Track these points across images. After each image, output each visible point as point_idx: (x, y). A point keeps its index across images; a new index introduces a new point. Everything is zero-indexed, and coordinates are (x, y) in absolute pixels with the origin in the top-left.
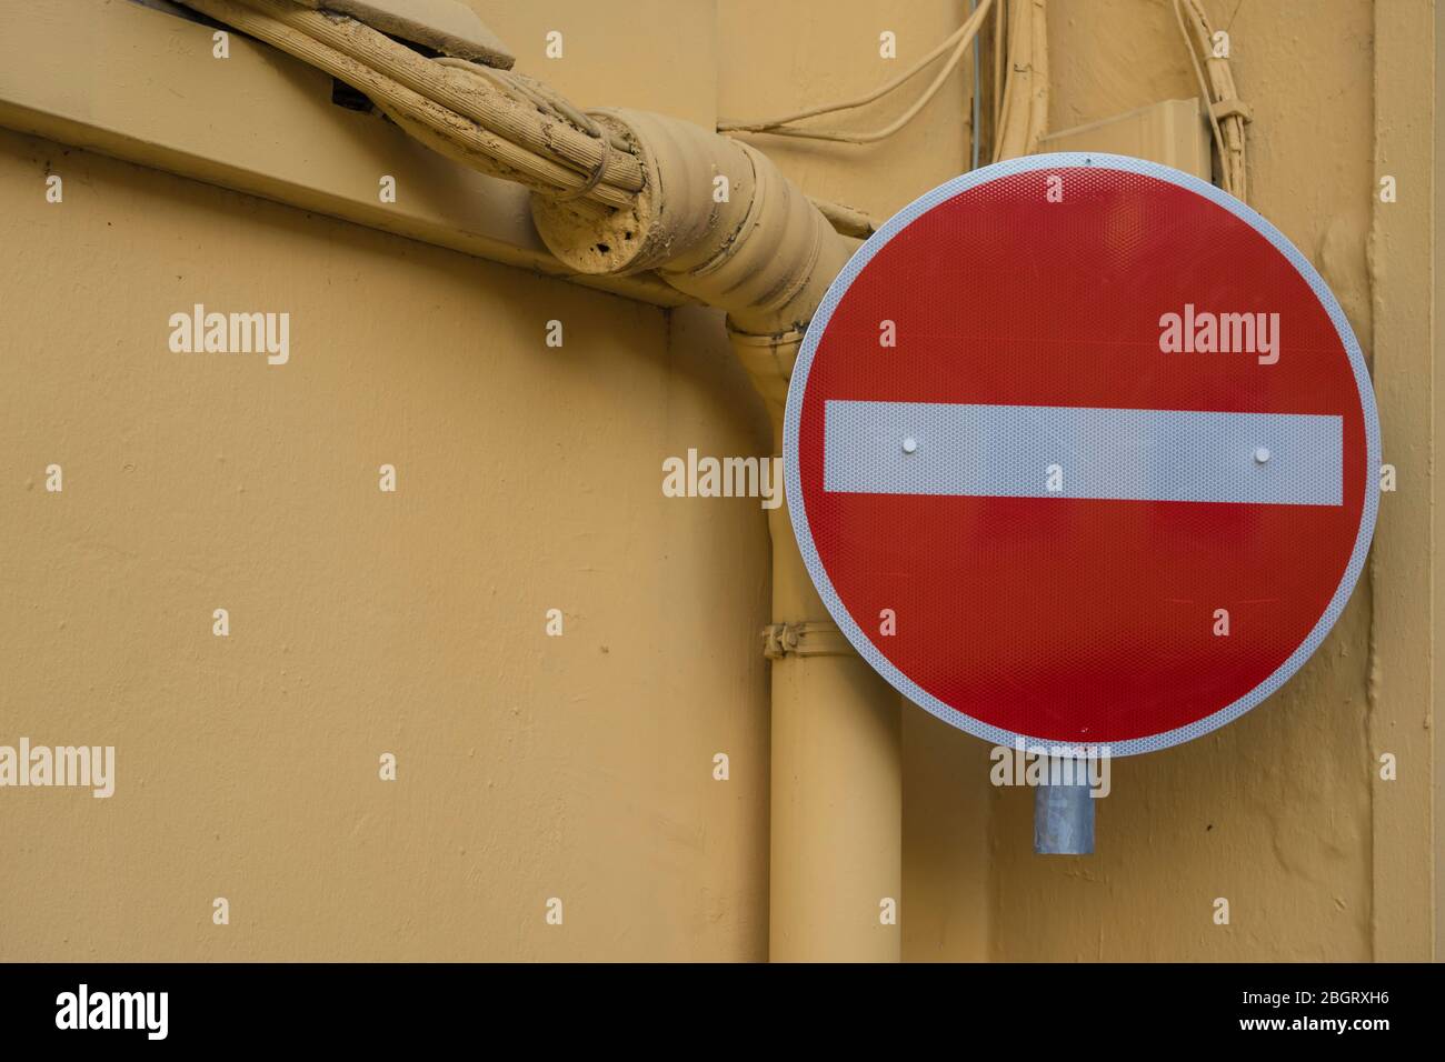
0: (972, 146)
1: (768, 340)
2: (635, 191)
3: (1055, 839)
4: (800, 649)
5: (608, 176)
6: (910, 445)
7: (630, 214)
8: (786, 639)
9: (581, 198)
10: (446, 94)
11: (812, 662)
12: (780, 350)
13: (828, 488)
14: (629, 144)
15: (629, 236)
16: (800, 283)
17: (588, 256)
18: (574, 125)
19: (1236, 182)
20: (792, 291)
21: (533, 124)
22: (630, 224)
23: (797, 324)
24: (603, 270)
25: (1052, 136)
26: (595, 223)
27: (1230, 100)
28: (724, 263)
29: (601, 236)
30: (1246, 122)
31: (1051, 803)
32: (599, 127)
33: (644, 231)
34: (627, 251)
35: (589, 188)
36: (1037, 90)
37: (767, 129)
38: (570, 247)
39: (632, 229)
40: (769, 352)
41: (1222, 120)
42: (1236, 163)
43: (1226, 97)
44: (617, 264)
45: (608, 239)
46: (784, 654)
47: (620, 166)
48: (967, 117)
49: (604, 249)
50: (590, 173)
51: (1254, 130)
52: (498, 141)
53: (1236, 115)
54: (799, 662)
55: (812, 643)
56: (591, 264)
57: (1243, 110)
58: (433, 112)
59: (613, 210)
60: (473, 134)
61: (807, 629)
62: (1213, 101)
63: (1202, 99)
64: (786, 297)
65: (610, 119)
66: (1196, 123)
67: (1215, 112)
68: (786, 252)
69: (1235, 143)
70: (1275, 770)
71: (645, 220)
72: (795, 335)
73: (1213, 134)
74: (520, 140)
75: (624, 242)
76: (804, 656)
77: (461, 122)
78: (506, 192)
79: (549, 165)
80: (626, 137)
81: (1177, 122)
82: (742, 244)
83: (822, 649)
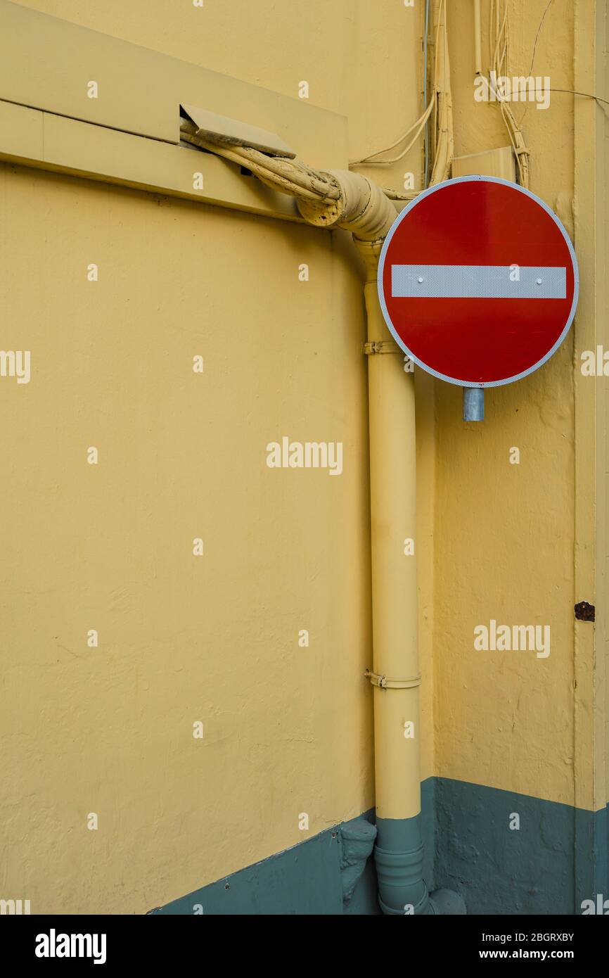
0: (425, 158)
1: (370, 243)
2: (337, 199)
3: (471, 416)
4: (381, 351)
5: (329, 195)
6: (421, 280)
7: (334, 207)
8: (376, 348)
9: (320, 202)
10: (282, 172)
11: (385, 355)
12: (374, 247)
13: (393, 295)
14: (335, 184)
15: (333, 214)
16: (383, 224)
17: (318, 220)
18: (319, 179)
19: (525, 178)
20: (380, 227)
21: (307, 180)
22: (334, 210)
23: (380, 238)
24: (324, 225)
25: (456, 158)
26: (322, 209)
27: (522, 148)
28: (360, 219)
29: (323, 213)
30: (528, 155)
31: (470, 403)
32: (326, 179)
33: (340, 212)
34: (334, 219)
35: (323, 200)
36: (450, 139)
37: (362, 162)
38: (312, 217)
39: (335, 212)
40: (370, 247)
41: (519, 155)
42: (525, 171)
43: (521, 146)
44: (329, 223)
45: (326, 215)
46: (375, 352)
47: (334, 192)
48: (423, 148)
49: (324, 218)
50: (322, 195)
51: (531, 158)
52: (297, 186)
53: (524, 153)
54: (380, 356)
55: (385, 349)
56: (320, 223)
57: (526, 150)
58: (277, 178)
59: (328, 205)
60: (289, 185)
61: (383, 344)
62: (516, 148)
63: (512, 146)
64: (378, 229)
65: (328, 174)
66: (510, 156)
67: (517, 152)
68: (380, 214)
69: (525, 164)
70: (540, 390)
71: (340, 209)
72: (380, 242)
73: (516, 159)
74: (304, 186)
75: (332, 216)
76: (382, 354)
77: (286, 181)
78: (287, 198)
79: (312, 193)
80: (334, 181)
81: (504, 156)
82: (366, 213)
83: (389, 351)
